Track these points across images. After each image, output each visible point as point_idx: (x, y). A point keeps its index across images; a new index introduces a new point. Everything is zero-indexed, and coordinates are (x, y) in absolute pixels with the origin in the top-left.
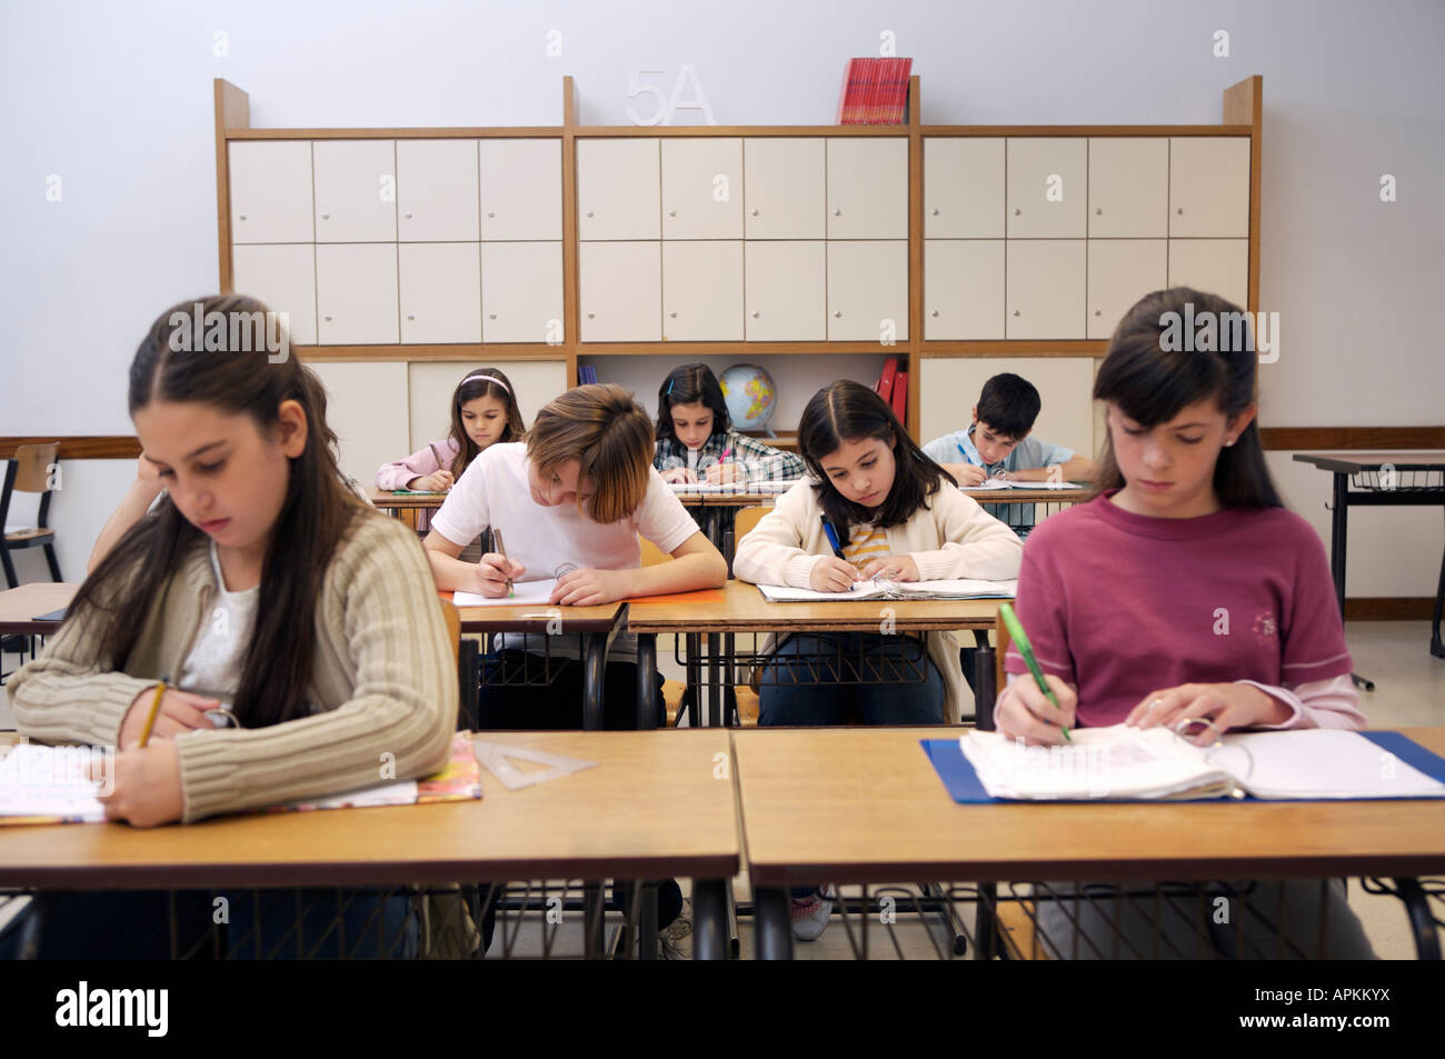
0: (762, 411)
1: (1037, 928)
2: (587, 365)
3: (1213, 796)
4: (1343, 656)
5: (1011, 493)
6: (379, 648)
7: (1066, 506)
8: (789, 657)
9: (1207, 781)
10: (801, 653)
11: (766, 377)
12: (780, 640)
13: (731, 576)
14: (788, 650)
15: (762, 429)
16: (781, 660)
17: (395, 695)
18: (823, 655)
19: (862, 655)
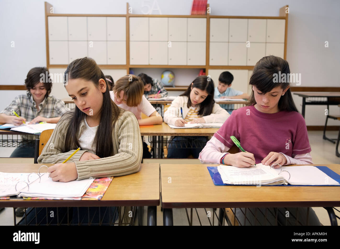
0: (172, 81)
1: (235, 217)
2: (131, 70)
3: (280, 185)
4: (309, 148)
5: (229, 102)
6: (125, 139)
7: (242, 105)
8: (175, 141)
9: (279, 180)
10: (178, 140)
11: (173, 73)
12: (173, 138)
13: (163, 121)
14: (175, 139)
15: (171, 85)
16: (173, 142)
17: (127, 152)
18: (183, 141)
19: (192, 141)
